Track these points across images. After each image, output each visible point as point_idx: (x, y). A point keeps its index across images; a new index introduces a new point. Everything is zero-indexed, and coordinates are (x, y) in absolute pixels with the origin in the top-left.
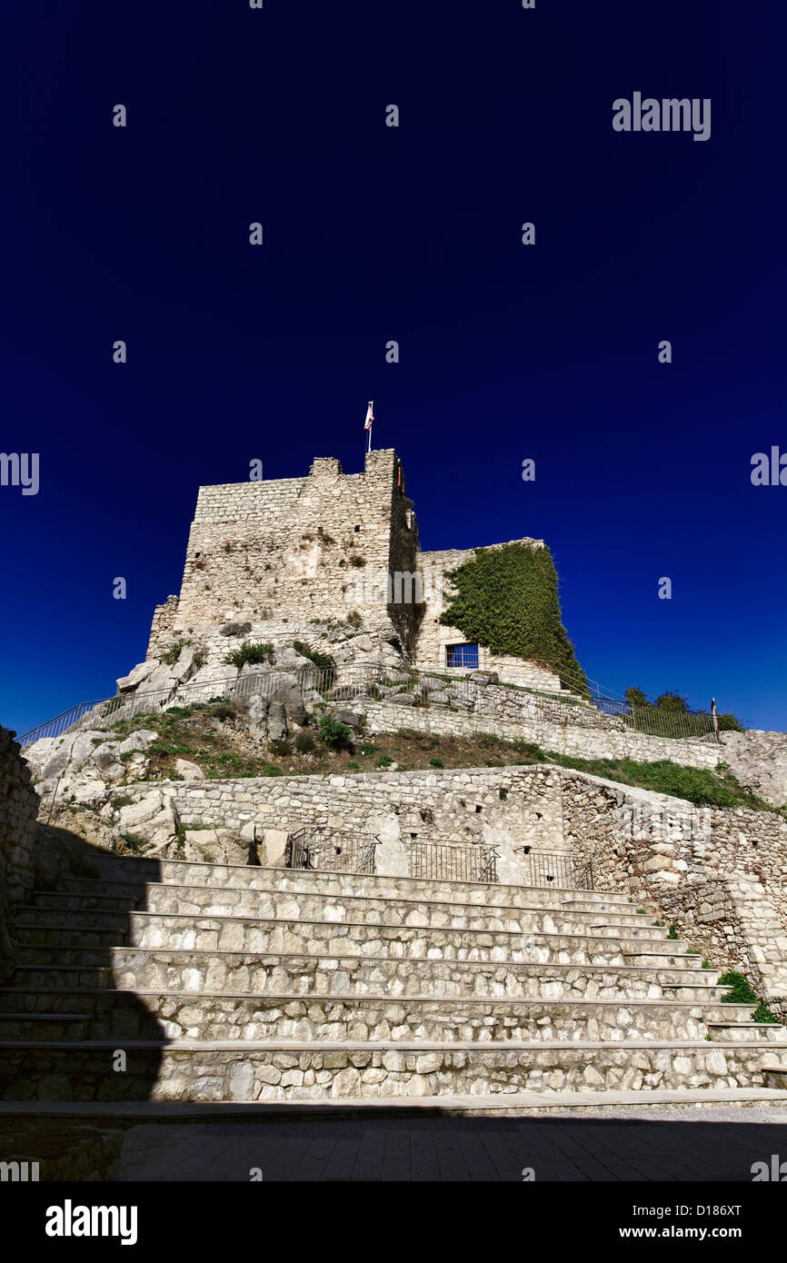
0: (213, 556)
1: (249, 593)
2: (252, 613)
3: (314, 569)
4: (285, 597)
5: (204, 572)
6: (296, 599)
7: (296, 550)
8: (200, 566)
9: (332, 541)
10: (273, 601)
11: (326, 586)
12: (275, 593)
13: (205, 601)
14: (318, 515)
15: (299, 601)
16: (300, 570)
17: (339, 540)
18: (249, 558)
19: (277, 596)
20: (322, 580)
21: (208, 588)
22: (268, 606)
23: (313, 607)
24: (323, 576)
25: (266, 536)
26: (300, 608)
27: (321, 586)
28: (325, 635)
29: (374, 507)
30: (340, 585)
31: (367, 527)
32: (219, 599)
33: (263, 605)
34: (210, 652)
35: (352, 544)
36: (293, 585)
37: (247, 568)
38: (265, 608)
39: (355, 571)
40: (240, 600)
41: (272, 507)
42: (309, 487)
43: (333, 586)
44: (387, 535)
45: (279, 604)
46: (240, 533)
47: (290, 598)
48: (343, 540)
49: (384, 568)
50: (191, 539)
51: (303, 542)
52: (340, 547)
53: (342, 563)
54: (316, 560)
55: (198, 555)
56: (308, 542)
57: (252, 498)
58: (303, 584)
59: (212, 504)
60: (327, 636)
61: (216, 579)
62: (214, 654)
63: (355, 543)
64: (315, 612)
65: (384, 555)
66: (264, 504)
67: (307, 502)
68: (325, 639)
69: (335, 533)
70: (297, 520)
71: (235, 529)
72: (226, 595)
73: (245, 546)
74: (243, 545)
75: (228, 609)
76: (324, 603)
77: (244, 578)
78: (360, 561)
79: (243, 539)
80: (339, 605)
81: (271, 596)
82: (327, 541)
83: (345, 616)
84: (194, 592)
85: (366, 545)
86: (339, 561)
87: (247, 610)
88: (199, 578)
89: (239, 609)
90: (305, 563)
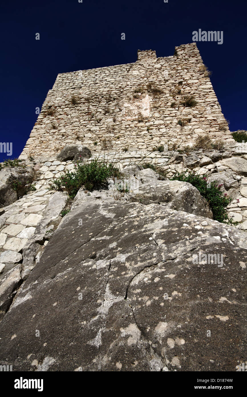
0: (62, 107)
1: (90, 130)
2: (93, 145)
3: (148, 111)
4: (122, 132)
5: (53, 117)
6: (134, 133)
7: (130, 99)
8: (51, 114)
9: (161, 92)
10: (112, 135)
11: (162, 122)
12: (114, 129)
13: (50, 137)
14: (146, 79)
15: (137, 135)
16: (136, 112)
17: (167, 92)
18: (91, 107)
19: (116, 131)
20: (156, 118)
21: (54, 128)
22: (107, 139)
23: (152, 139)
24: (157, 115)
25: (104, 93)
26: (139, 140)
27: (157, 122)
28: (179, 159)
29: (191, 71)
30: (175, 121)
31: (189, 82)
32: (63, 136)
33: (103, 139)
34: (42, 177)
35: (179, 93)
36: (130, 123)
37: (89, 113)
38: (105, 141)
39: (187, 110)
40: (81, 136)
41: (108, 79)
42: (136, 66)
43: (168, 122)
44: (209, 85)
45: (118, 138)
46: (84, 93)
47: (128, 133)
48: (170, 91)
49: (216, 107)
50: (47, 99)
51: (135, 94)
52: (168, 95)
53: (173, 105)
54: (149, 105)
55: (50, 107)
56: (140, 94)
57: (94, 76)
58: (139, 122)
59: (65, 81)
60: (182, 160)
61: (63, 121)
62: (46, 179)
63: (182, 92)
64: (155, 143)
65: (212, 97)
66: (103, 78)
67: (135, 73)
68: (179, 163)
69: (161, 87)
70: (128, 83)
71: (81, 91)
72: (69, 132)
73: (88, 100)
74: (86, 99)
75: (70, 143)
76: (162, 135)
77: (86, 120)
78: (190, 103)
79: (86, 96)
80: (178, 137)
81: (110, 132)
82: (156, 92)
83: (191, 144)
84: (43, 131)
85: (192, 92)
86: (169, 104)
87: (88, 143)
88: (49, 122)
89: (80, 142)
90: (139, 107)
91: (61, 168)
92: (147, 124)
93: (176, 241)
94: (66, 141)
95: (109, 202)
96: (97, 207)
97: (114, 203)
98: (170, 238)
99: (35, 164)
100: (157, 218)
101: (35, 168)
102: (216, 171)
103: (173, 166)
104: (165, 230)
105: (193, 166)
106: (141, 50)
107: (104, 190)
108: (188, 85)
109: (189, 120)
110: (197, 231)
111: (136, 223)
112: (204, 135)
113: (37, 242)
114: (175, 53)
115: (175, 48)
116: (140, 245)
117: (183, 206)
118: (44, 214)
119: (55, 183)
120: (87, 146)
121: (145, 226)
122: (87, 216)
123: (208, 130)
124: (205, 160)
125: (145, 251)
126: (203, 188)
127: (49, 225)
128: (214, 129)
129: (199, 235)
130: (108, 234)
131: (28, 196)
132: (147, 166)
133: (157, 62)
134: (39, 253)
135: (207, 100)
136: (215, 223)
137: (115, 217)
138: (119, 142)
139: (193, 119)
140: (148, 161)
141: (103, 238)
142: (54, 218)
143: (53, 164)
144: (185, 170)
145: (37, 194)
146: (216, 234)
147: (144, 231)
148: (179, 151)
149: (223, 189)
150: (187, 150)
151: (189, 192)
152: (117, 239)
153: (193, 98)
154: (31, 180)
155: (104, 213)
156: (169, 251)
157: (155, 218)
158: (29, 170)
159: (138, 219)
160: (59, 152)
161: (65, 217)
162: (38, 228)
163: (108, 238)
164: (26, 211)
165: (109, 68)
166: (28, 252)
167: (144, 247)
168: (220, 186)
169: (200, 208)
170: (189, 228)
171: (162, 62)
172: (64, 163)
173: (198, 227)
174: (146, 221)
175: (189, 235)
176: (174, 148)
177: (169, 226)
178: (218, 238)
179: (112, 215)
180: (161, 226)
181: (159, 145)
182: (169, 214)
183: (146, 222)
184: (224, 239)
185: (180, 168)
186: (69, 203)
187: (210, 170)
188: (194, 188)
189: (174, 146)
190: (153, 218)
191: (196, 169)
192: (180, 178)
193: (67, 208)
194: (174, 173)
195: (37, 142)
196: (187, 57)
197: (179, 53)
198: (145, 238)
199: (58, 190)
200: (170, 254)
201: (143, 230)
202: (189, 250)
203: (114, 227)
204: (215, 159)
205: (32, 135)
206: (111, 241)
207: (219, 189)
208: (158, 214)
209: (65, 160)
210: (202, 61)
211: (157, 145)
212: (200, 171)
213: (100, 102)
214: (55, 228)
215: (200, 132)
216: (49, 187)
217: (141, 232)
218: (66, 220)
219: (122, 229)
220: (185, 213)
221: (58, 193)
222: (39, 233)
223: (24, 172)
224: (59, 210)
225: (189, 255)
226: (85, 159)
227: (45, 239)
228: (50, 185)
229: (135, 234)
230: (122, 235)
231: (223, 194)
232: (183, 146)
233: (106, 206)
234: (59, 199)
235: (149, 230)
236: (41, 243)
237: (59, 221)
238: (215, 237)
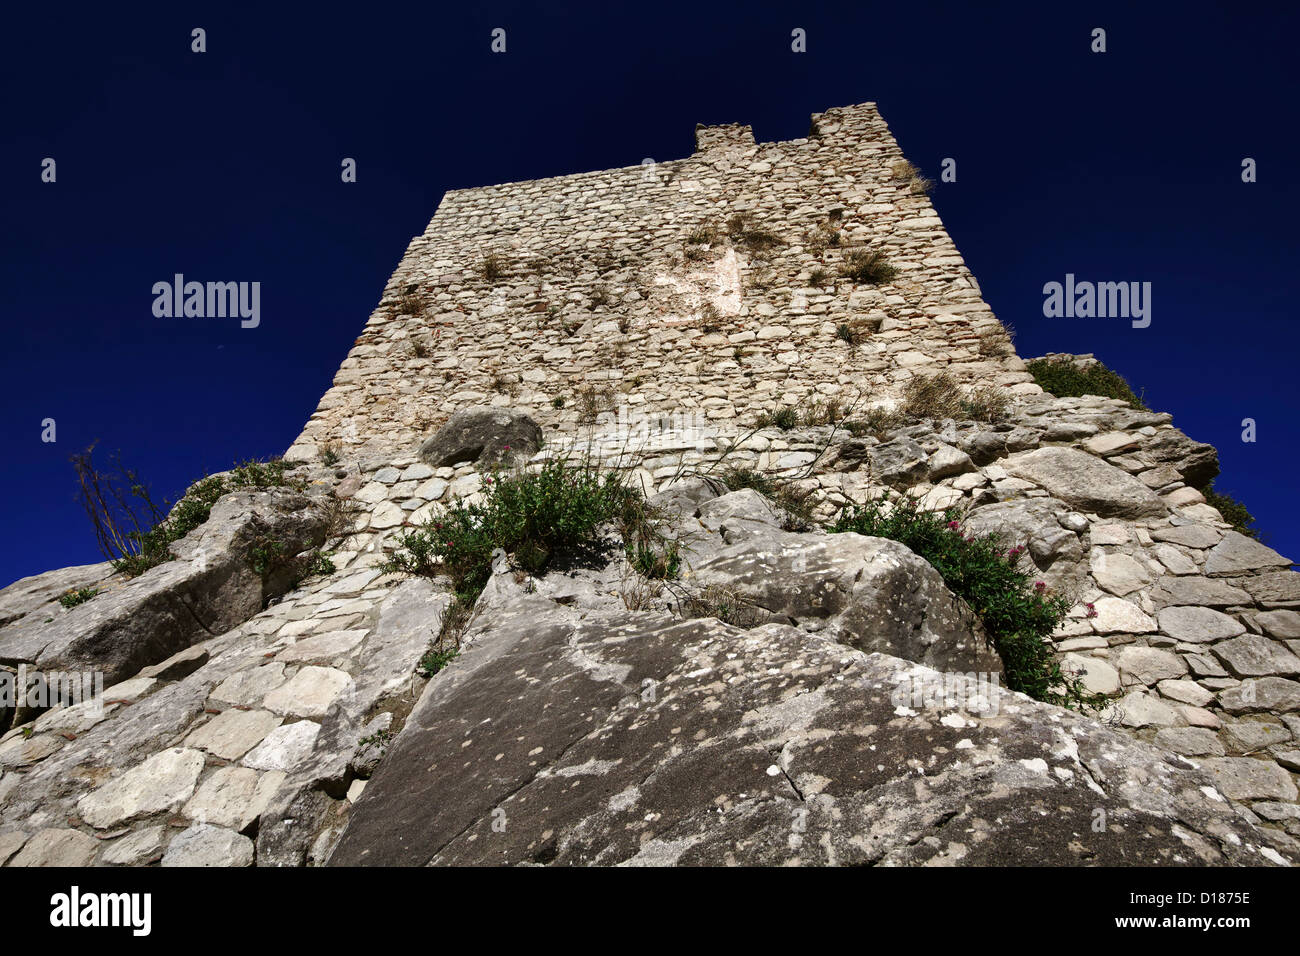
0: (451, 288)
1: (540, 359)
2: (548, 408)
3: (736, 297)
4: (650, 363)
5: (419, 320)
6: (691, 368)
7: (675, 263)
8: (413, 310)
9: (774, 241)
10: (616, 374)
11: (784, 331)
12: (622, 355)
13: (405, 383)
14: (723, 203)
15: (701, 372)
16: (695, 300)
17: (794, 239)
18: (547, 287)
19: (628, 362)
20: (763, 320)
21: (420, 352)
22: (599, 388)
23: (753, 385)
24: (764, 309)
25: (591, 245)
26: (708, 390)
27: (766, 332)
28: (852, 456)
29: (868, 178)
30: (829, 328)
31: (863, 210)
32: (448, 378)
33: (585, 386)
34: (360, 524)
35: (835, 242)
36: (676, 334)
37: (539, 307)
38: (591, 393)
39: (864, 293)
40: (511, 377)
41: (605, 205)
42: (691, 167)
43: (805, 332)
44: (930, 218)
45: (637, 383)
46: (526, 246)
47: (671, 366)
48: (805, 236)
49: (962, 282)
50: (405, 264)
51: (692, 248)
52: (798, 250)
53: (816, 280)
54: (736, 278)
55: (412, 289)
56: (706, 247)
57: (558, 197)
58: (708, 331)
59: (467, 212)
60: (864, 459)
61: (450, 333)
62: (375, 531)
63: (842, 239)
64: (765, 398)
65: (944, 254)
66: (587, 202)
67: (690, 187)
68: (854, 468)
69: (775, 227)
70: (669, 216)
71: (516, 240)
72: (471, 366)
73: (537, 267)
74: (530, 265)
75: (472, 401)
76: (787, 373)
77: (530, 326)
78: (872, 272)
79: (533, 254)
80: (843, 378)
81: (609, 365)
82: (757, 241)
83: (890, 402)
84: (382, 363)
85: (877, 240)
86: (805, 276)
87: (530, 402)
88: (403, 333)
89: (505, 400)
90: (704, 287)
91: (434, 488)
92: (735, 338)
93: (872, 783)
94: (458, 396)
95: (603, 615)
96: (560, 636)
97: (626, 620)
98: (851, 767)
99: (341, 476)
100: (793, 682)
101: (340, 492)
102: (989, 499)
103: (832, 480)
104: (827, 734)
105: (904, 480)
106: (708, 124)
107: (585, 571)
108: (861, 219)
109: (876, 326)
110: (950, 736)
111: (712, 705)
112: (932, 373)
113: (322, 785)
114: (812, 131)
115: (810, 116)
116: (734, 798)
117: (887, 634)
118: (358, 668)
119: (409, 543)
120: (527, 411)
121: (748, 716)
122: (521, 674)
123: (942, 356)
124: (947, 457)
125: (753, 825)
126: (950, 560)
127: (372, 711)
128: (962, 353)
129: (964, 756)
130: (605, 754)
131: (304, 596)
132: (742, 480)
133: (759, 156)
134: (325, 835)
135: (928, 262)
136: (1020, 704)
137: (630, 679)
138: (639, 398)
139: (888, 323)
140: (743, 461)
141: (585, 768)
142: (394, 683)
143: (405, 475)
144: (879, 492)
145: (337, 588)
146: (1031, 752)
147: (749, 739)
148: (849, 426)
149: (1025, 564)
150: (877, 423)
151: (903, 575)
152: (639, 777)
153: (879, 256)
154: (320, 533)
155: (587, 661)
156: (852, 826)
157: (783, 684)
158: (318, 497)
159: (719, 686)
160: (430, 435)
161: (437, 680)
162: (329, 723)
163: (604, 768)
164: (289, 655)
165: (607, 174)
166: (279, 829)
167: (747, 807)
168: (1015, 555)
169: (950, 637)
170: (921, 723)
171: (775, 154)
172: (446, 471)
173: (954, 721)
174: (749, 696)
175: (924, 754)
176: (832, 414)
177: (842, 718)
178: (1038, 765)
179: (615, 672)
180: (809, 718)
181: (777, 407)
182: (838, 667)
183: (750, 701)
184: (1063, 773)
185: (860, 487)
186: (453, 620)
187: (968, 493)
188: (920, 561)
189: (832, 409)
190: (775, 681)
191: (917, 490)
192: (863, 523)
193: (448, 643)
194: (838, 505)
195: (357, 399)
196: (849, 141)
197: (826, 130)
198: (749, 771)
199: (418, 572)
200: (856, 841)
201: (740, 733)
202: (929, 819)
203: (628, 721)
204: (983, 456)
205: (340, 376)
206: (613, 784)
207: (1013, 563)
208: (794, 666)
209: (450, 462)
210: (898, 151)
211: (772, 405)
212: (934, 498)
213: (576, 272)
214: (397, 724)
215: (914, 362)
216: (384, 559)
217: (733, 744)
218: (440, 691)
219: (658, 730)
220: (897, 662)
221: (417, 581)
222: (332, 746)
223: (299, 506)
224: (414, 653)
225: (933, 841)
226: (521, 458)
227: (353, 773)
228: (388, 551)
229: (711, 753)
230: (660, 754)
231: (1032, 582)
232: (861, 408)
233: (594, 633)
234: (418, 607)
235: (766, 735)
236: (335, 789)
237: (412, 696)
238: (1027, 763)
